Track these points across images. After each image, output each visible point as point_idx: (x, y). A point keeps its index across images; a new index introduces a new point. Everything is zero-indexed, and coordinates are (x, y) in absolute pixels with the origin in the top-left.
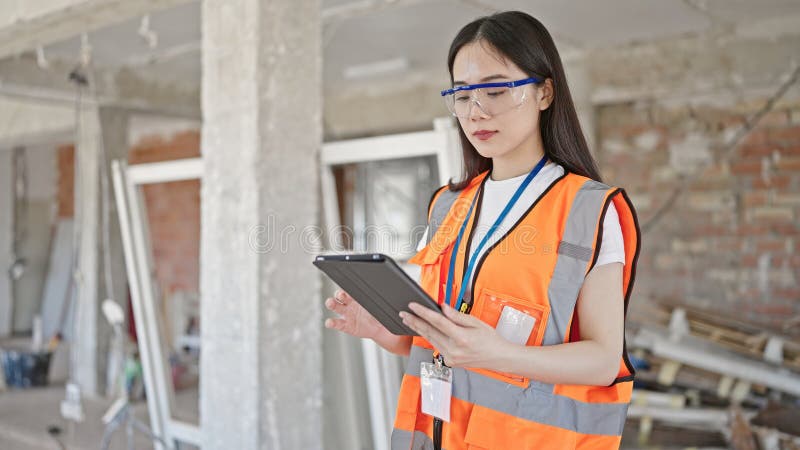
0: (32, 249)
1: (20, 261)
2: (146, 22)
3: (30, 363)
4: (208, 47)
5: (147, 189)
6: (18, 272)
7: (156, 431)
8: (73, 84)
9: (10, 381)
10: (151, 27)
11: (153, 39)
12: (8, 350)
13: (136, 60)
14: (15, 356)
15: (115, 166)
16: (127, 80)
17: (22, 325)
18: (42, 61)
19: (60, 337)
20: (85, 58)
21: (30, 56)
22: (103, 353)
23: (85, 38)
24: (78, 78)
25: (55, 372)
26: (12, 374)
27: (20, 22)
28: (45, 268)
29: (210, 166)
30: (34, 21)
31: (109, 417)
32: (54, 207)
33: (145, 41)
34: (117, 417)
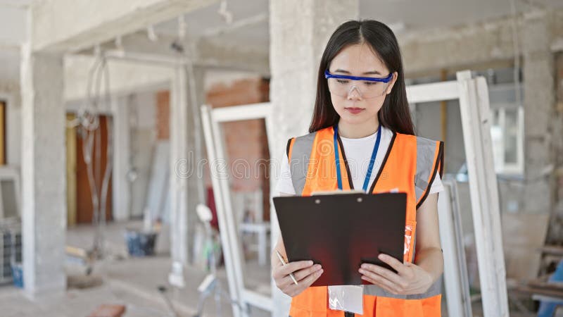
0: (141, 162)
1: (134, 169)
2: (224, 5)
3: (144, 241)
4: (275, 21)
5: (227, 126)
6: (133, 177)
7: (234, 296)
8: (173, 52)
9: (131, 252)
10: (229, 9)
11: (229, 16)
12: (130, 230)
13: (210, 32)
14: (134, 235)
15: (204, 109)
16: (204, 46)
17: (136, 212)
18: (152, 36)
19: (159, 220)
20: (182, 33)
21: (143, 33)
22: (191, 235)
23: (181, 19)
24: (177, 47)
25: (160, 246)
26: (132, 247)
27: (139, 9)
28: (149, 175)
29: (277, 110)
30: (149, 8)
31: (203, 287)
32: (154, 134)
33: (223, 19)
34: (209, 288)
